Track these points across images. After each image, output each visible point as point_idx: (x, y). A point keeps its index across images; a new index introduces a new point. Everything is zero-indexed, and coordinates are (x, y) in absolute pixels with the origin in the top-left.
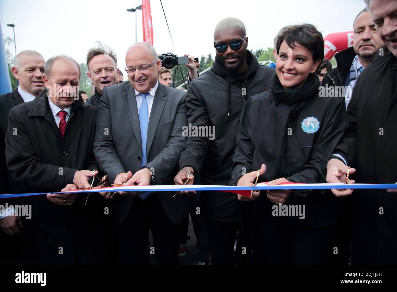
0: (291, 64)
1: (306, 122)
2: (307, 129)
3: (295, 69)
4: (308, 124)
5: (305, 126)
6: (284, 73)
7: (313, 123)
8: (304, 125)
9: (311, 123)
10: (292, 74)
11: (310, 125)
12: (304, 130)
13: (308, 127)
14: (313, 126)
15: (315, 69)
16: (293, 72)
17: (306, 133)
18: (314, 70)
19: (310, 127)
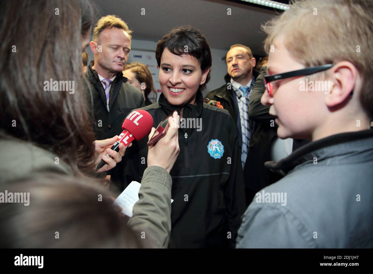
0: (178, 77)
1: (211, 146)
2: (213, 154)
3: (183, 82)
4: (213, 148)
5: (212, 150)
6: (171, 89)
7: (219, 147)
8: (210, 149)
9: (216, 146)
10: (180, 88)
11: (216, 149)
12: (211, 155)
13: (214, 151)
14: (219, 150)
15: (204, 79)
16: (181, 86)
17: (213, 158)
18: (203, 81)
19: (216, 152)
